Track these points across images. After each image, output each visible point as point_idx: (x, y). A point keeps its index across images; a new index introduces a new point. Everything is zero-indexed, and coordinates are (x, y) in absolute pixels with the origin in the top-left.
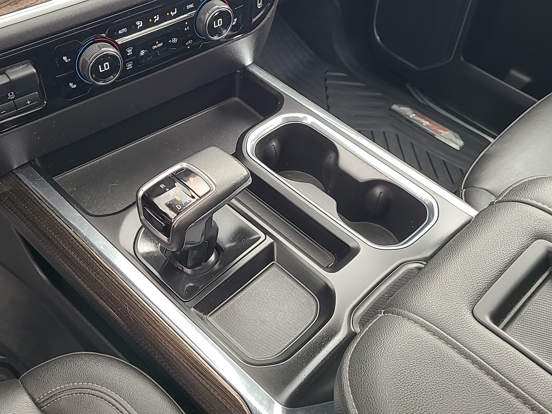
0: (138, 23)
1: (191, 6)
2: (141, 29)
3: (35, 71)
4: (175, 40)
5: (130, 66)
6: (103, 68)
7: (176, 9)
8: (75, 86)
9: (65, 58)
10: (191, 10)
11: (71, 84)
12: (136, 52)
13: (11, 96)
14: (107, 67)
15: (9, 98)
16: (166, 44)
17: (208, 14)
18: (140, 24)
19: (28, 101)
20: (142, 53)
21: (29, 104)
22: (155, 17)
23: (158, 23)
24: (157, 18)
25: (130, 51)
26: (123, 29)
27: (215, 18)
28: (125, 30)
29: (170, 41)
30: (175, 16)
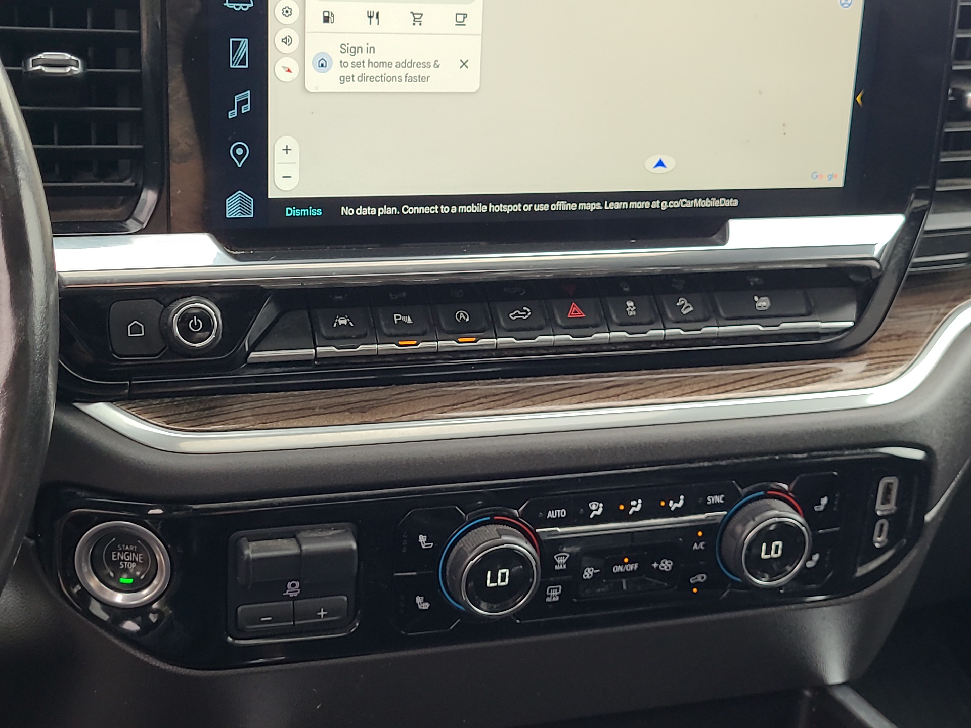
0: (593, 506)
1: (719, 499)
2: (598, 520)
3: (354, 546)
4: (666, 565)
5: (554, 594)
6: (494, 579)
7: (682, 497)
8: (426, 606)
9: (422, 539)
10: (715, 507)
11: (419, 600)
12: (575, 564)
13: (293, 589)
14: (503, 580)
15: (287, 593)
16: (645, 568)
17: (752, 523)
18: (597, 508)
19: (322, 610)
20: (588, 573)
21: (322, 616)
22: (633, 503)
23: (637, 516)
24: (637, 506)
25: (561, 562)
26: (559, 511)
27: (766, 536)
28: (562, 513)
29: (655, 565)
30: (678, 512)
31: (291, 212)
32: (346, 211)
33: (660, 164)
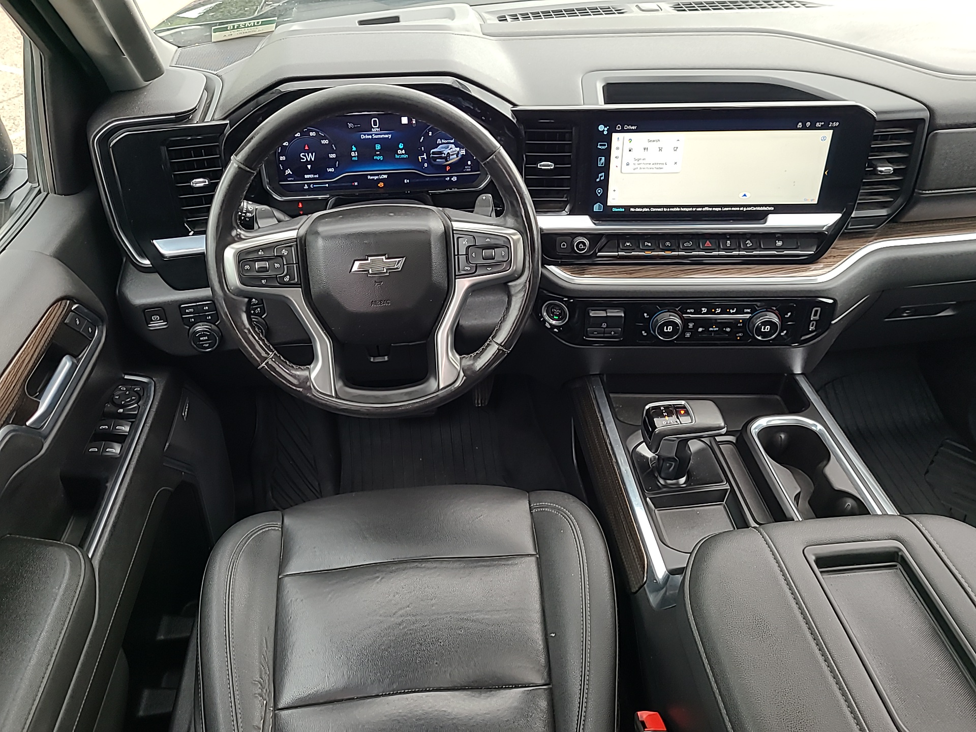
0: (703, 309)
1: (749, 311)
2: (704, 314)
3: (623, 315)
4: (728, 330)
5: (688, 335)
6: (667, 329)
7: (735, 309)
8: (646, 334)
9: (645, 315)
10: (747, 313)
11: (643, 332)
12: (696, 327)
13: (604, 325)
14: (670, 329)
15: (602, 326)
16: (721, 330)
17: (758, 320)
18: (704, 310)
19: (613, 332)
20: (700, 330)
21: (613, 334)
22: (717, 309)
23: (718, 314)
24: (719, 310)
25: (691, 325)
27: (765, 323)
28: (692, 311)
29: (724, 329)
30: (733, 314)
31: (614, 210)
32: (632, 210)
33: (745, 195)
